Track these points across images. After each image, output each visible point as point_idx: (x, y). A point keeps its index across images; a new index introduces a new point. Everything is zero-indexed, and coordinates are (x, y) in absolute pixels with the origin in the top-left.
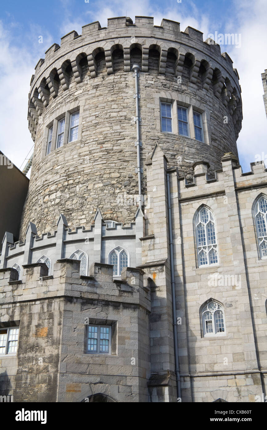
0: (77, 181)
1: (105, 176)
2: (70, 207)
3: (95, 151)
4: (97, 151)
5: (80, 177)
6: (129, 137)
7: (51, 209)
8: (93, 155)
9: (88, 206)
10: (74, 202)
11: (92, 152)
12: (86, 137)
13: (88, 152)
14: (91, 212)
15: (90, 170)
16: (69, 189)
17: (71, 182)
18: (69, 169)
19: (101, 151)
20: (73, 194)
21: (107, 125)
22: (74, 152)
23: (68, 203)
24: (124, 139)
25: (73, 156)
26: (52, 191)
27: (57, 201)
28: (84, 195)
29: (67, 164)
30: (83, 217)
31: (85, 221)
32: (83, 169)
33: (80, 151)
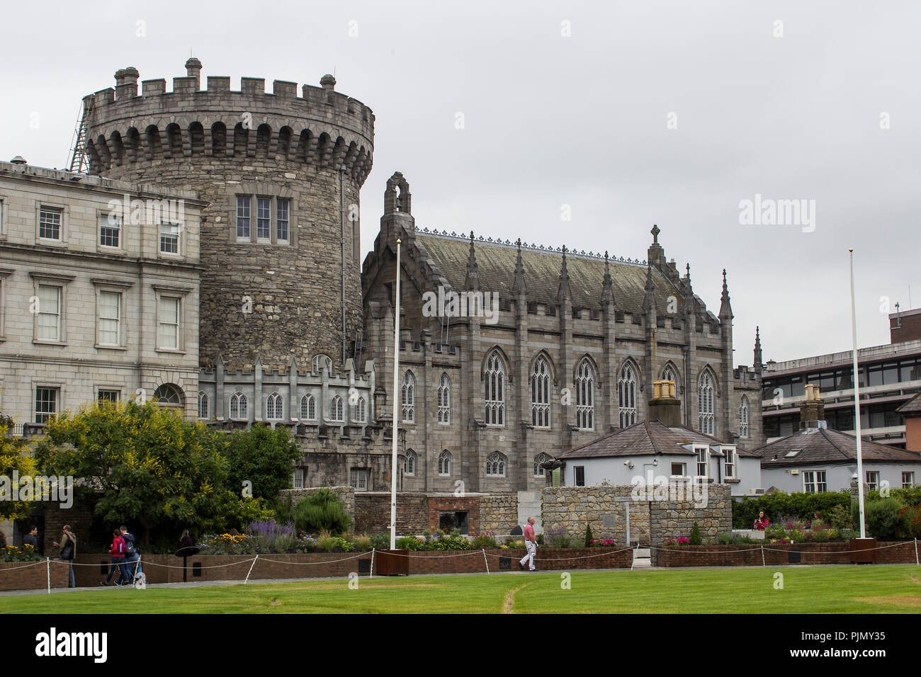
0: (297, 301)
1: (323, 305)
2: (292, 331)
3: (312, 270)
4: (314, 271)
5: (300, 297)
6: (337, 263)
7: (268, 324)
8: (312, 275)
9: (309, 336)
10: (297, 326)
11: (310, 270)
12: (303, 247)
13: (306, 269)
14: (312, 343)
15: (309, 293)
16: (290, 308)
17: (292, 300)
18: (286, 281)
19: (318, 273)
20: (294, 316)
21: (322, 240)
22: (292, 262)
23: (289, 325)
24: (334, 263)
25: (291, 266)
26: (267, 301)
27: (277, 317)
28: (306, 322)
29: (282, 274)
30: (305, 346)
31: (306, 351)
32: (302, 289)
33: (298, 263)
